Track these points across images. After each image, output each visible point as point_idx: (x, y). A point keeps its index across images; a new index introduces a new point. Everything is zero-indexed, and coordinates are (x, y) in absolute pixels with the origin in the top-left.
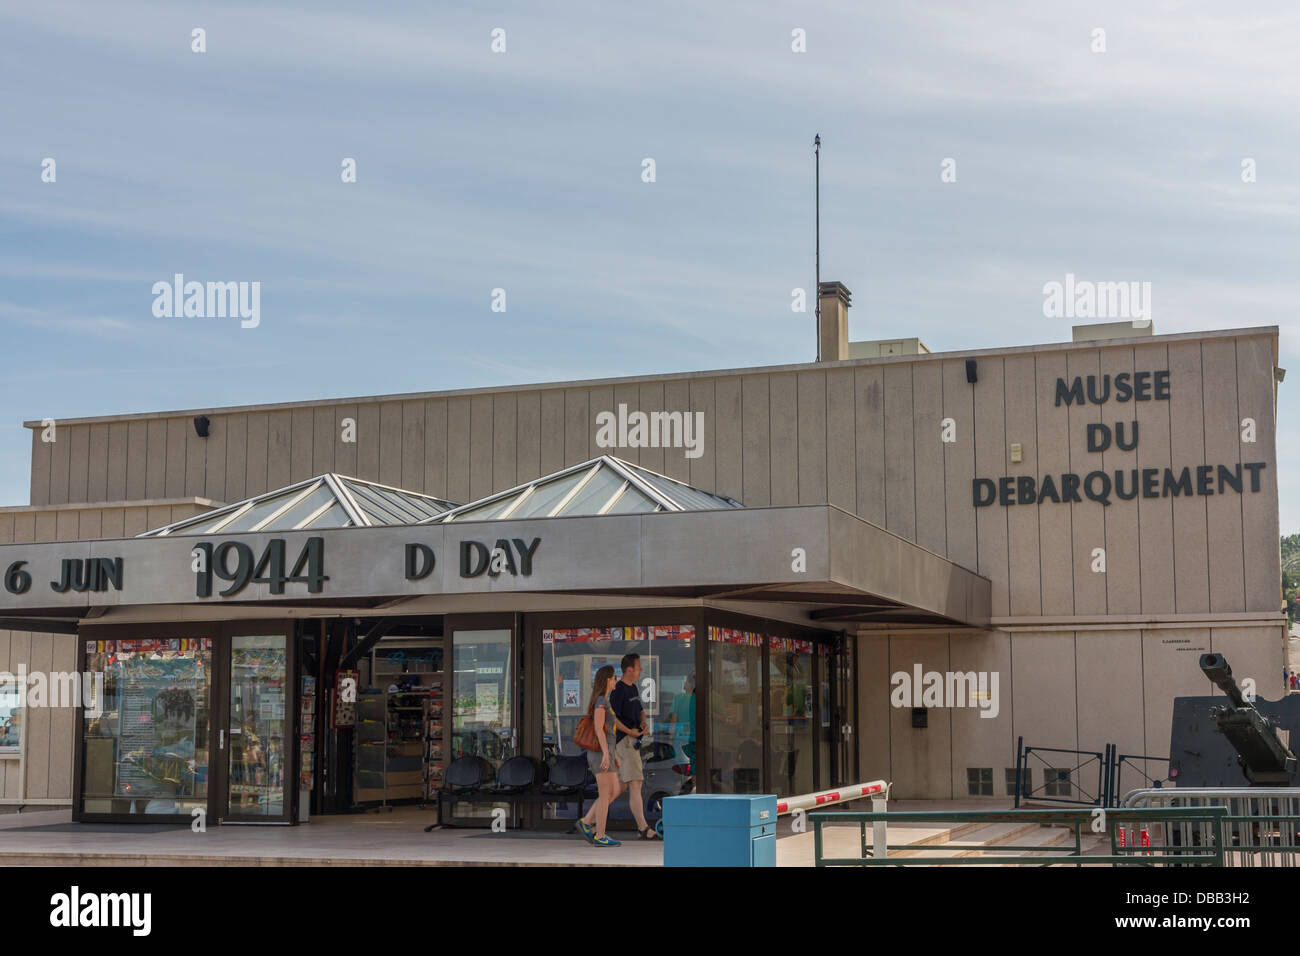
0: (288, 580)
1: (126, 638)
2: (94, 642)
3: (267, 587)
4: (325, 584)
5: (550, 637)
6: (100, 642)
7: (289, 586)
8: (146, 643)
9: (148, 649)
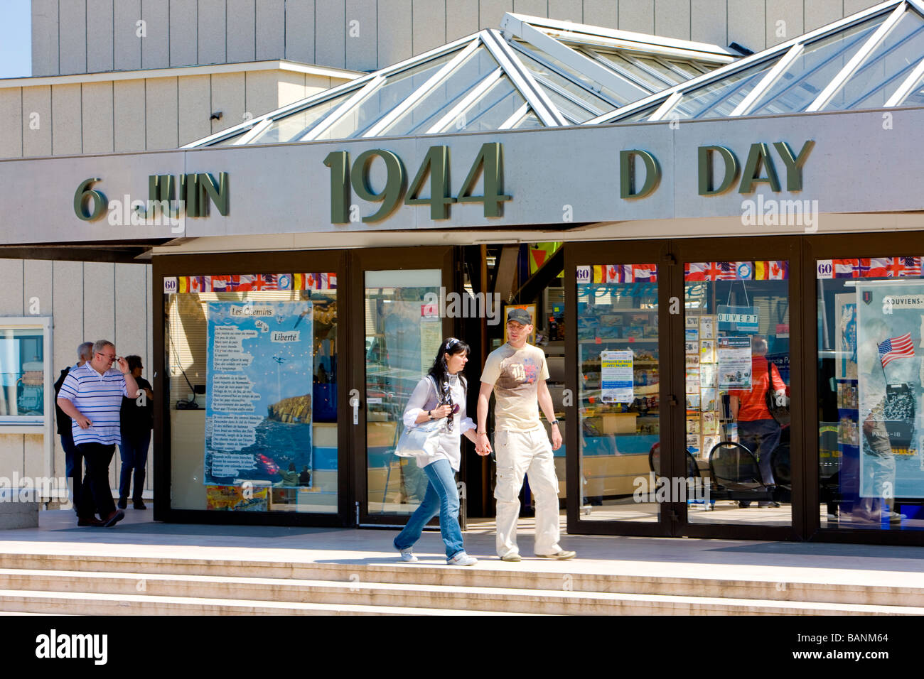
0: (456, 201)
1: (217, 274)
2: (174, 279)
3: (427, 209)
4: (508, 205)
5: (826, 269)
6: (183, 279)
7: (455, 208)
8: (245, 279)
9: (247, 288)
